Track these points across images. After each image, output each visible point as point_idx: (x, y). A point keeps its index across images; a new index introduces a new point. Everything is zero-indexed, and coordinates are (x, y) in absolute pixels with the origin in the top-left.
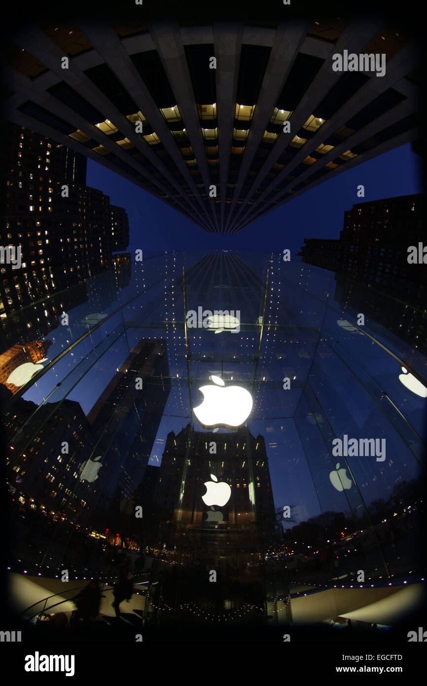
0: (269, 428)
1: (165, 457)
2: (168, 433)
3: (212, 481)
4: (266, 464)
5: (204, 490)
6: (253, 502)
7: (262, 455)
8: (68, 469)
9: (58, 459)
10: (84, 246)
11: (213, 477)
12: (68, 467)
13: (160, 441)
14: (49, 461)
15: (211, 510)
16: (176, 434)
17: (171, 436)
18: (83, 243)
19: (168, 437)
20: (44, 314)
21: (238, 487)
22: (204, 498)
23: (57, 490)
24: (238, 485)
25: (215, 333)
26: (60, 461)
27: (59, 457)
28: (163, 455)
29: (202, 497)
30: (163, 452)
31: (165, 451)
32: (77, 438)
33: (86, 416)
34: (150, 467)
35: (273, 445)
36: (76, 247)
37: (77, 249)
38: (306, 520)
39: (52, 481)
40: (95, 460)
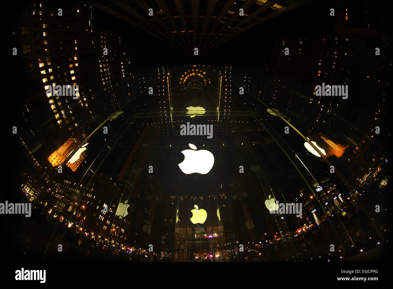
6: (219, 219)
10: (107, 69)
12: (111, 210)
14: (99, 208)
15: (197, 226)
18: (106, 67)
22: (191, 219)
23: (106, 225)
25: (191, 117)
35: (231, 185)
36: (101, 71)
37: (102, 72)
39: (102, 220)
40: (125, 203)
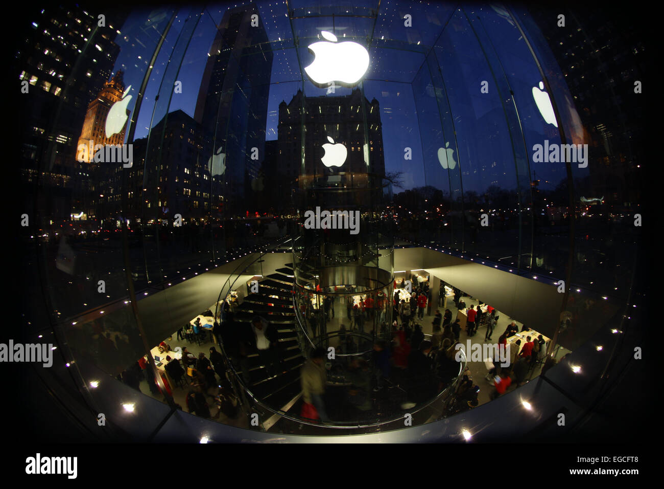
0: (385, 93)
1: (281, 129)
2: (279, 104)
3: (329, 142)
4: (380, 129)
5: (323, 153)
6: (367, 164)
7: (376, 119)
8: (198, 176)
9: (186, 172)
11: (330, 139)
12: (197, 174)
13: (273, 114)
14: (179, 179)
16: (288, 103)
17: (283, 106)
19: (279, 108)
20: (97, 49)
21: (353, 150)
22: (323, 159)
23: (196, 198)
24: (353, 148)
26: (188, 173)
27: (186, 169)
28: (278, 127)
29: (322, 159)
30: (278, 125)
31: (279, 122)
32: (193, 144)
33: (193, 118)
34: (268, 142)
35: (386, 111)
38: (411, 189)
39: (189, 194)
40: (218, 153)
